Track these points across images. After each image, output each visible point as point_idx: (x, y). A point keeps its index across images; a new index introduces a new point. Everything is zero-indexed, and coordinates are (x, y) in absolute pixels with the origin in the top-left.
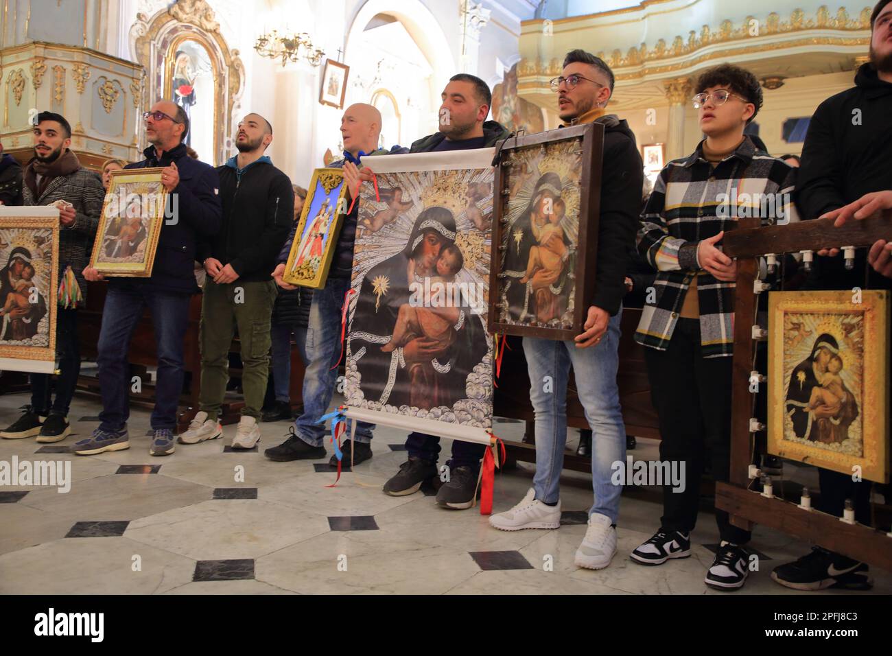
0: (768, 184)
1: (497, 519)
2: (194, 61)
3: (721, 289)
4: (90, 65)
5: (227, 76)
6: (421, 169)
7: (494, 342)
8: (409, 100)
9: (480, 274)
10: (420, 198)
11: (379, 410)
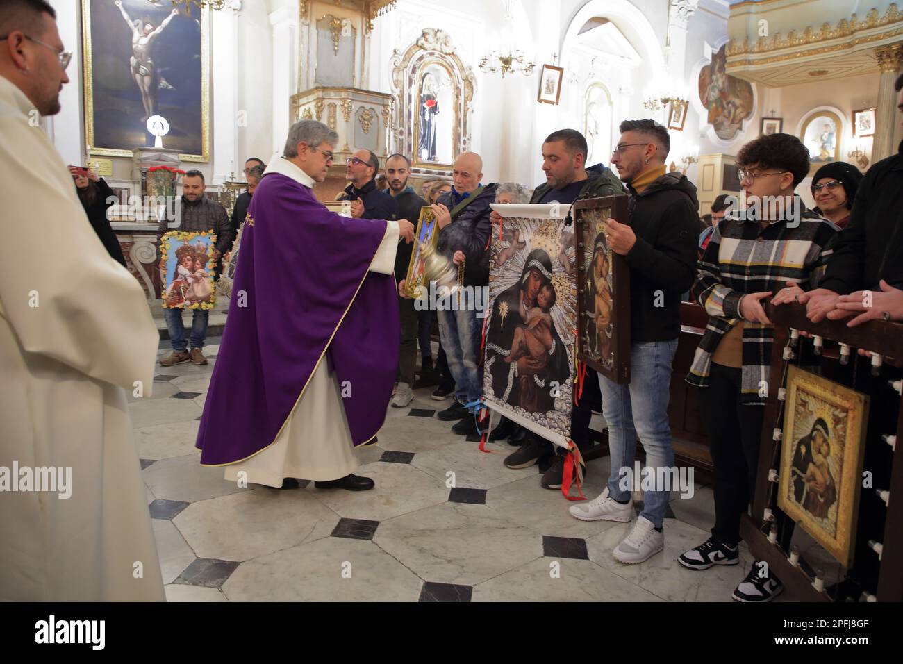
0: (812, 246)
1: (575, 509)
2: (438, 79)
3: (764, 343)
4: (352, 100)
5: (462, 88)
6: (531, 217)
7: (575, 369)
8: (620, 89)
9: (567, 311)
10: (530, 240)
11: (502, 406)
